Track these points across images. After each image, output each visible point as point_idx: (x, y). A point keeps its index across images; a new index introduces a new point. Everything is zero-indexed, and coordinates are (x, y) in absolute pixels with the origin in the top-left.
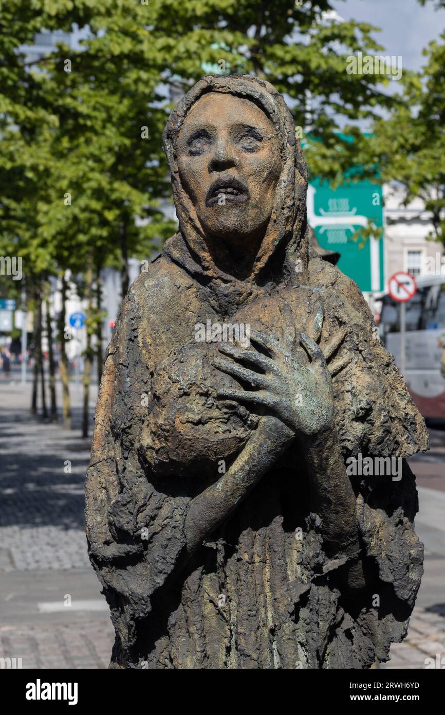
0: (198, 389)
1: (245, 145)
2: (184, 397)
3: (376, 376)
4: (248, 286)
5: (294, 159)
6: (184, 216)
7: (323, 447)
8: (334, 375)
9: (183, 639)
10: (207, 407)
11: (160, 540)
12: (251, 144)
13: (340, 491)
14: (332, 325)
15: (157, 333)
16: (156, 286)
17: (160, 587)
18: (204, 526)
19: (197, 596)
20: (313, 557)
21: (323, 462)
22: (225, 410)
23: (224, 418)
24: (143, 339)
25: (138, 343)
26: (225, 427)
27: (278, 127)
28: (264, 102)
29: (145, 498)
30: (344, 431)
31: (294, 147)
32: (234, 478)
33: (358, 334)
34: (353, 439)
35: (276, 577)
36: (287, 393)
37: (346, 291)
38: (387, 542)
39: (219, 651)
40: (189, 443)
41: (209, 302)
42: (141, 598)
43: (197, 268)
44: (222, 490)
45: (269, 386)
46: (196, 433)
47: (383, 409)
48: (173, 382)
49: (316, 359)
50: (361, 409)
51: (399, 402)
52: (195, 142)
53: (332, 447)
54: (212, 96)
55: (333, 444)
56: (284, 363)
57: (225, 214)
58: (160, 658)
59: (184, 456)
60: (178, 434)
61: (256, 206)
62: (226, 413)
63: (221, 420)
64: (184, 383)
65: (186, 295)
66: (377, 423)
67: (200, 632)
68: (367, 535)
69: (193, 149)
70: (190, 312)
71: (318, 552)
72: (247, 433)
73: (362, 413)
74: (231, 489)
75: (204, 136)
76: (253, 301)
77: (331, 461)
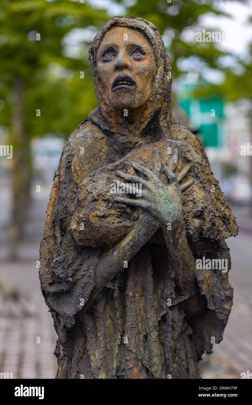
0: (103, 198)
1: (135, 57)
2: (95, 202)
3: (208, 192)
4: (136, 138)
5: (164, 66)
6: (100, 97)
7: (176, 233)
8: (183, 191)
9: (94, 339)
10: (108, 208)
11: (81, 284)
12: (139, 56)
13: (185, 258)
14: (183, 162)
15: (82, 164)
16: (83, 137)
17: (80, 310)
18: (106, 276)
19: (102, 315)
20: (169, 294)
21: (176, 241)
22: (119, 210)
23: (118, 215)
24: (74, 167)
25: (71, 169)
26: (118, 220)
27: (154, 47)
28: (147, 32)
29: (73, 259)
30: (188, 224)
31: (164, 59)
32: (124, 249)
33: (198, 168)
34: (193, 228)
35: (148, 306)
36: (155, 201)
37: (192, 143)
38: (212, 287)
39: (114, 347)
40: (97, 228)
41: (113, 147)
42: (69, 316)
43: (107, 128)
44: (117, 256)
45: (144, 197)
46: (101, 223)
47: (211, 211)
48: (89, 193)
49: (173, 181)
50: (198, 211)
51: (221, 207)
52: (106, 55)
53: (181, 232)
54: (117, 28)
55: (182, 231)
56: (154, 183)
57: (122, 96)
58: (81, 349)
59: (95, 236)
60: (91, 223)
61: (140, 92)
62: (119, 212)
63: (116, 216)
64: (95, 193)
65: (100, 143)
66: (208, 220)
67: (103, 336)
68: (201, 283)
69: (105, 59)
70: (102, 153)
71: (172, 292)
72: (131, 223)
73: (199, 213)
74: (122, 256)
75: (111, 51)
76: (139, 147)
77: (180, 241)
